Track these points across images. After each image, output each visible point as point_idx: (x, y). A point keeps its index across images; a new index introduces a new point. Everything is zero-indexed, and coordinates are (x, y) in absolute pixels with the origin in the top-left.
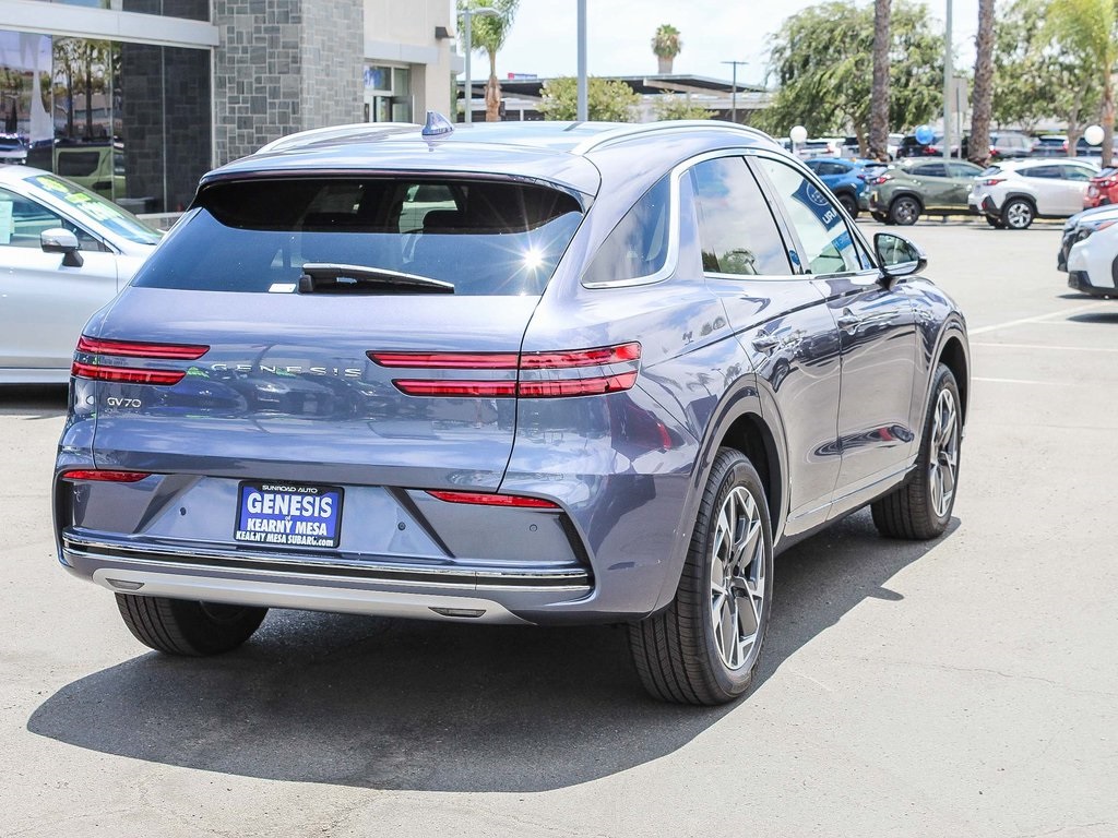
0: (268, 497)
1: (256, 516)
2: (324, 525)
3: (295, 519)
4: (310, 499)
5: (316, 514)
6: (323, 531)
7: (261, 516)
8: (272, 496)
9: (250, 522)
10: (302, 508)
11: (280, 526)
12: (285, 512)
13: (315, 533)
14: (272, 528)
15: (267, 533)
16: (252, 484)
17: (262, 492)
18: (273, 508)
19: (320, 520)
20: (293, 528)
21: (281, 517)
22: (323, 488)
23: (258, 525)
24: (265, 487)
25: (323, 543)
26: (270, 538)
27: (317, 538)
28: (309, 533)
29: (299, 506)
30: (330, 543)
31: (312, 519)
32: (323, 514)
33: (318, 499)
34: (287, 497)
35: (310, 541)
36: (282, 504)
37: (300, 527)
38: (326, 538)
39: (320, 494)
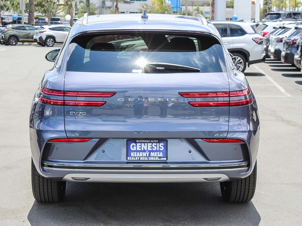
0: (138, 144)
1: (134, 151)
2: (161, 153)
3: (150, 151)
4: (155, 144)
5: (158, 149)
6: (161, 155)
7: (136, 151)
8: (140, 144)
9: (132, 154)
10: (152, 148)
11: (144, 154)
12: (146, 149)
13: (158, 156)
14: (141, 155)
15: (140, 157)
16: (132, 140)
17: (136, 143)
18: (141, 148)
19: (159, 151)
20: (150, 154)
21: (144, 151)
22: (160, 140)
23: (135, 154)
24: (137, 141)
25: (163, 159)
26: (141, 159)
27: (160, 157)
28: (156, 156)
29: (151, 147)
30: (165, 159)
31: (156, 151)
32: (160, 149)
33: (158, 144)
34: (146, 144)
35: (157, 159)
36: (144, 147)
37: (152, 154)
38: (163, 157)
39: (159, 142)
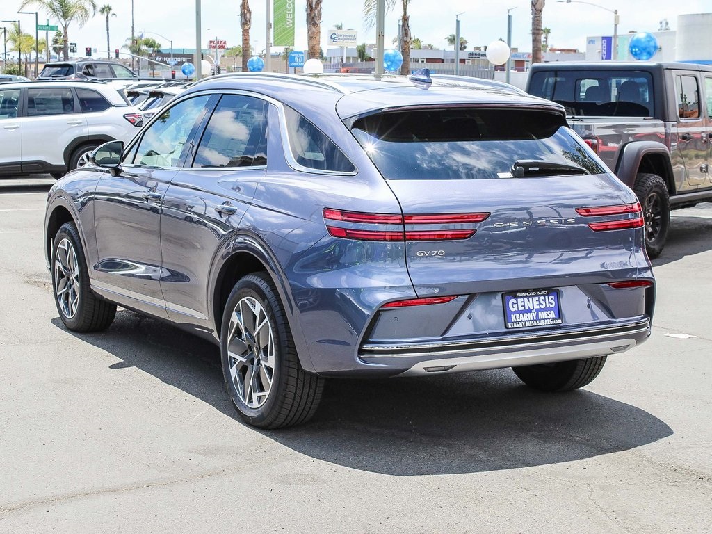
0: (520, 300)
1: (515, 313)
2: (552, 312)
3: (537, 311)
4: (543, 298)
5: (548, 306)
6: (553, 315)
7: (519, 312)
8: (522, 300)
9: (513, 317)
10: (540, 304)
11: (530, 316)
12: (531, 308)
13: (549, 317)
14: (526, 318)
15: (525, 321)
16: (510, 293)
17: (516, 298)
18: (524, 306)
19: (550, 309)
20: (537, 315)
21: (529, 311)
22: (550, 290)
23: (518, 318)
24: (519, 295)
25: (556, 322)
26: (528, 324)
27: (552, 320)
28: (546, 317)
29: (538, 303)
30: (560, 321)
31: (546, 309)
32: (551, 306)
33: (547, 297)
34: (530, 299)
35: (549, 322)
36: (529, 303)
37: (541, 315)
38: (556, 319)
39: (548, 295)
